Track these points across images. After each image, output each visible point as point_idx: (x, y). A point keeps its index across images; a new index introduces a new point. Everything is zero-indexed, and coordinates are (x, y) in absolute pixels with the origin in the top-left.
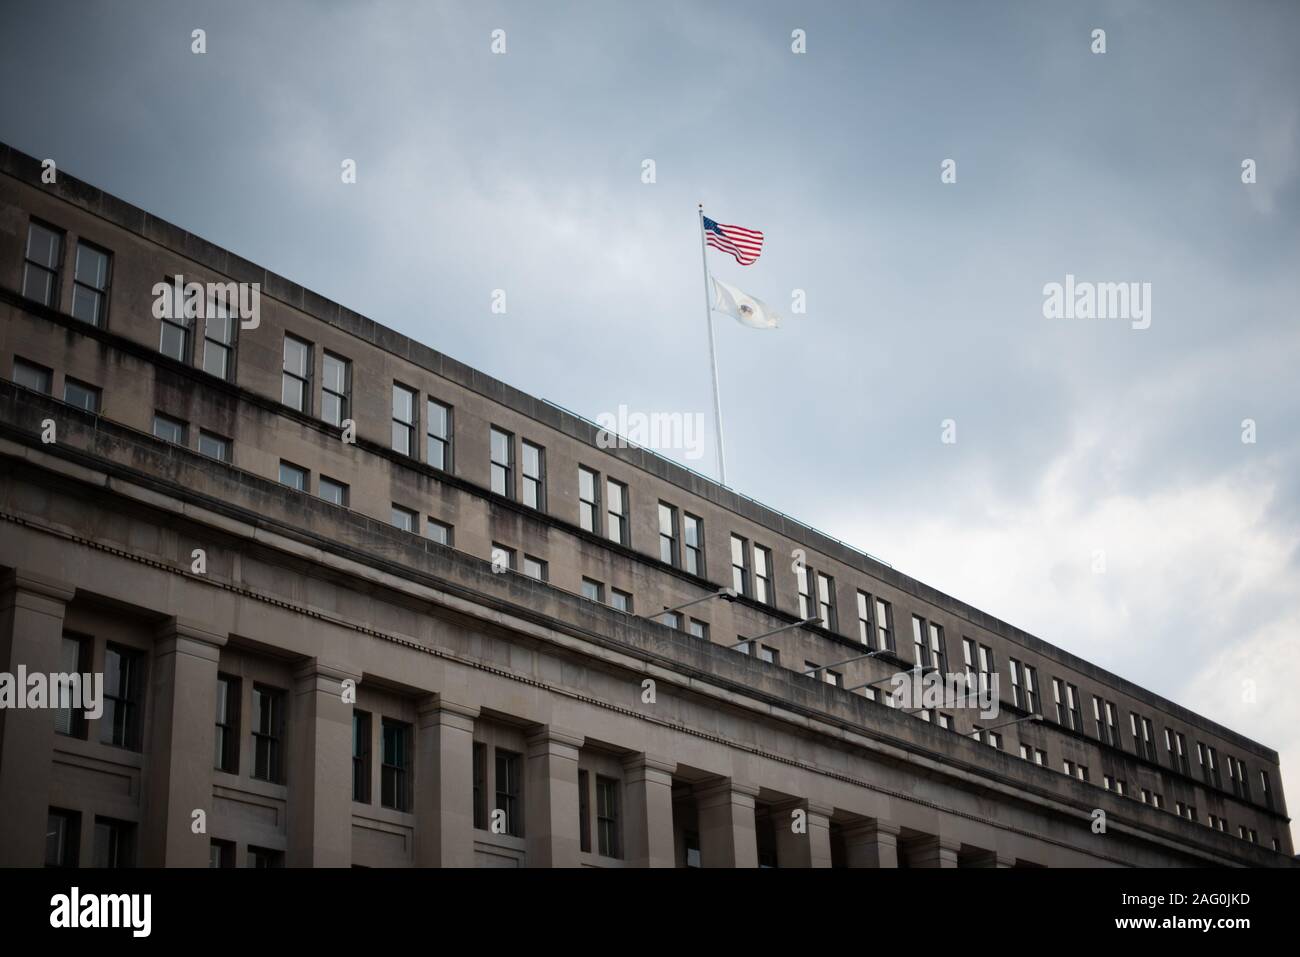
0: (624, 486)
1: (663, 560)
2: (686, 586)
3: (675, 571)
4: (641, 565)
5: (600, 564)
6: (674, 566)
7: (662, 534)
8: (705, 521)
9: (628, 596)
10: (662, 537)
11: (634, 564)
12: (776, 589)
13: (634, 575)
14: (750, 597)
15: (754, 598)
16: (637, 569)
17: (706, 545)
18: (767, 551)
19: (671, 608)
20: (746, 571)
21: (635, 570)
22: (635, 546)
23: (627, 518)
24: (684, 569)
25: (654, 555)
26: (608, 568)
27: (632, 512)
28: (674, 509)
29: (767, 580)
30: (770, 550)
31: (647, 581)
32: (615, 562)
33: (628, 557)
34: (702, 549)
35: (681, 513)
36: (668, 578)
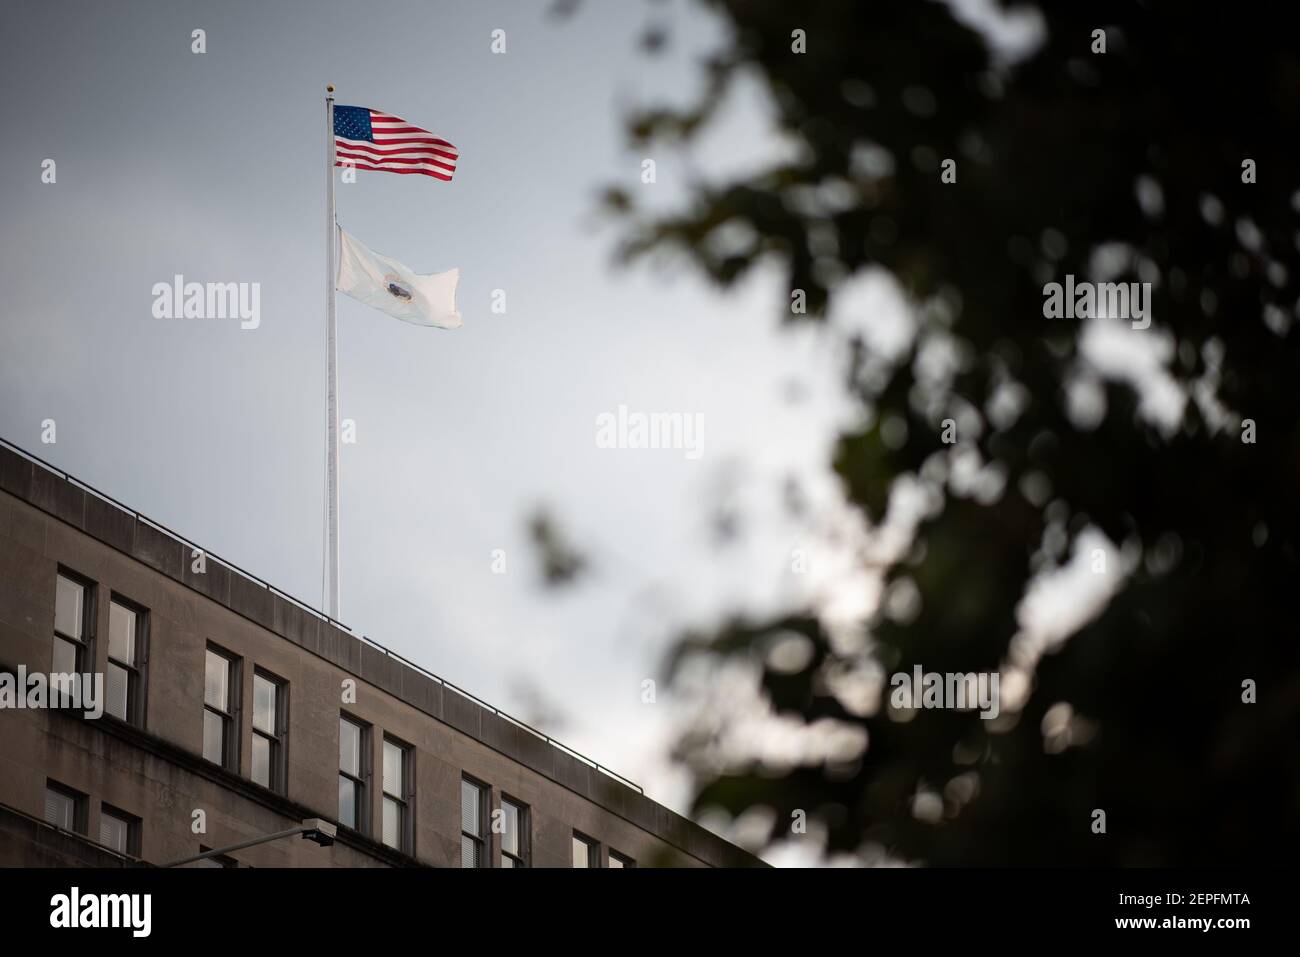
0: (141, 611)
1: (207, 756)
2: (246, 807)
3: (227, 778)
4: (163, 765)
5: (84, 759)
6: (227, 769)
7: (208, 707)
8: (293, 687)
9: (133, 822)
10: (206, 712)
11: (150, 762)
12: (419, 822)
13: (148, 784)
14: (367, 835)
15: (376, 836)
16: (154, 770)
17: (292, 730)
18: (407, 749)
19: (217, 849)
20: (364, 785)
21: (150, 772)
22: (154, 726)
23: (143, 672)
24: (244, 774)
25: (190, 745)
26: (98, 766)
27: (154, 663)
28: (234, 659)
29: (402, 805)
30: (413, 747)
31: (172, 796)
32: (113, 756)
33: (139, 748)
34: (283, 740)
35: (248, 669)
36: (212, 791)
